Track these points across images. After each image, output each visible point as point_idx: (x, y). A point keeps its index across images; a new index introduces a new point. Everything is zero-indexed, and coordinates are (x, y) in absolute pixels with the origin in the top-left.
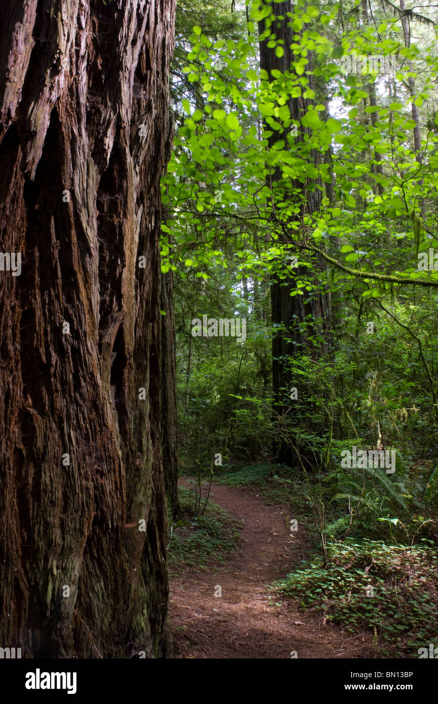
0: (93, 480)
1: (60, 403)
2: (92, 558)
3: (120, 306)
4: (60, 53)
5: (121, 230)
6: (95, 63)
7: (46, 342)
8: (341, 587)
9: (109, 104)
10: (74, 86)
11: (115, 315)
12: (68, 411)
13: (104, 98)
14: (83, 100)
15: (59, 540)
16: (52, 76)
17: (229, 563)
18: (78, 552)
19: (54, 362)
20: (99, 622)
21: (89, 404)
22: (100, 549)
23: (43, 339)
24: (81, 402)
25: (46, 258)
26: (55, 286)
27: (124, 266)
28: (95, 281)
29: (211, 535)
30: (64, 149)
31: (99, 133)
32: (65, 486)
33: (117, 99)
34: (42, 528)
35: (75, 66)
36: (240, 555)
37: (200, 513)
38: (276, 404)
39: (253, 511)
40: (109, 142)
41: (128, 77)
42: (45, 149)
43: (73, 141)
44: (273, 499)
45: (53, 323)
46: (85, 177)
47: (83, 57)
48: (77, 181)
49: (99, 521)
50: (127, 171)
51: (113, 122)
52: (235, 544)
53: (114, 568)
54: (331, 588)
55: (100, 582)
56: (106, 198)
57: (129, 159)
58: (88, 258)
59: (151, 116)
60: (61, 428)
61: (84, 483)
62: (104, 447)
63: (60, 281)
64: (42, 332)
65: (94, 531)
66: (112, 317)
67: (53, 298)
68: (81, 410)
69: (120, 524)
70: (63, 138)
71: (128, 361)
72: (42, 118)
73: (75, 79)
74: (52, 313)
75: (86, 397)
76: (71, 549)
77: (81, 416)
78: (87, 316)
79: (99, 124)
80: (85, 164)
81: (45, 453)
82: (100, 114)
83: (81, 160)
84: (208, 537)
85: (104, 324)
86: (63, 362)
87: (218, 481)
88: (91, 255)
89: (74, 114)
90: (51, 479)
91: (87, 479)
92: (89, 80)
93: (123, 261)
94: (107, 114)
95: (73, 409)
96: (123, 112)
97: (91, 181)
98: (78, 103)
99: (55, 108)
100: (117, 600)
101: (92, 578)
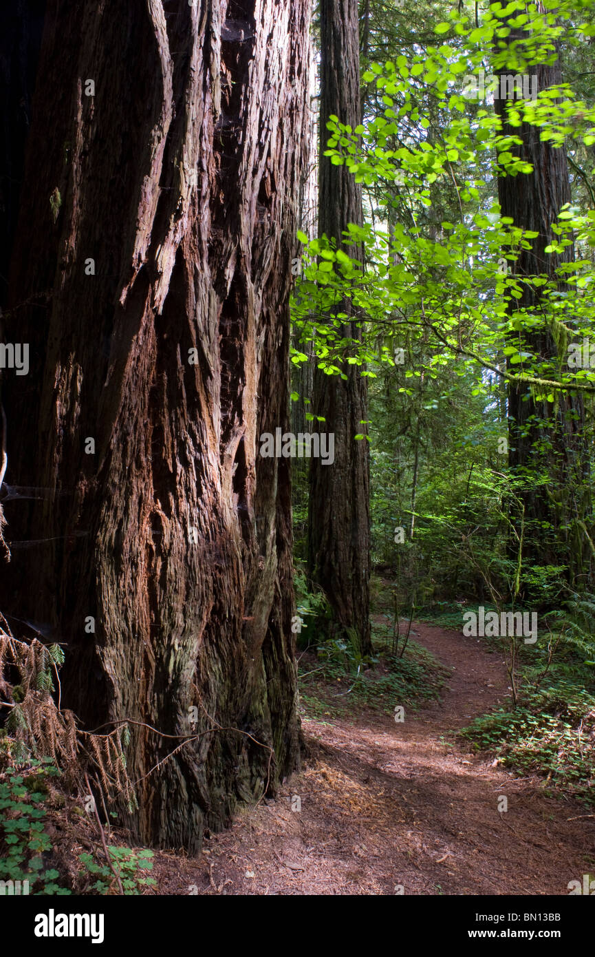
0: (212, 575)
1: (184, 506)
2: (211, 643)
3: (241, 422)
4: (183, 199)
5: (241, 352)
6: (218, 198)
7: (173, 454)
8: (523, 731)
9: (230, 236)
10: (197, 226)
11: (237, 429)
12: (191, 513)
13: (225, 231)
14: (204, 238)
15: (181, 623)
16: (175, 221)
17: (423, 711)
18: (197, 635)
19: (179, 472)
20: (214, 697)
21: (209, 508)
22: (218, 636)
23: (170, 452)
24: (202, 506)
25: (173, 380)
26: (181, 405)
27: (245, 385)
28: (216, 399)
29: (409, 680)
30: (188, 283)
31: (221, 264)
32: (188, 578)
33: (237, 231)
34: (167, 611)
35: (197, 206)
36: (440, 705)
37: (399, 654)
38: (458, 522)
39: (469, 658)
40: (230, 273)
41: (248, 208)
42: (170, 286)
43: (196, 276)
44: (497, 647)
45: (178, 437)
46: (207, 307)
47: (205, 197)
48: (199, 312)
49: (217, 611)
50: (247, 296)
51: (233, 253)
52: (437, 693)
53: (232, 654)
54: (511, 731)
55: (217, 664)
56: (228, 323)
57: (250, 286)
58: (209, 380)
59: (274, 239)
60: (185, 529)
61: (204, 576)
62: (223, 547)
63: (185, 402)
64: (170, 446)
65: (213, 619)
66: (234, 432)
67: (179, 416)
68: (202, 513)
69: (237, 616)
70: (187, 273)
71: (249, 472)
72: (166, 259)
73: (197, 219)
74: (178, 429)
75: (207, 502)
76: (191, 631)
77: (202, 518)
78: (209, 431)
79: (221, 256)
80: (207, 295)
81: (171, 548)
82: (222, 246)
83: (203, 292)
84: (404, 682)
85: (226, 438)
86: (187, 471)
87: (433, 623)
88: (212, 378)
89: (197, 251)
90: (175, 571)
91: (207, 573)
92: (212, 215)
93: (244, 381)
94: (229, 246)
95: (195, 511)
96: (243, 243)
97: (212, 311)
98: (200, 241)
99: (180, 247)
100: (234, 682)
101: (211, 660)
